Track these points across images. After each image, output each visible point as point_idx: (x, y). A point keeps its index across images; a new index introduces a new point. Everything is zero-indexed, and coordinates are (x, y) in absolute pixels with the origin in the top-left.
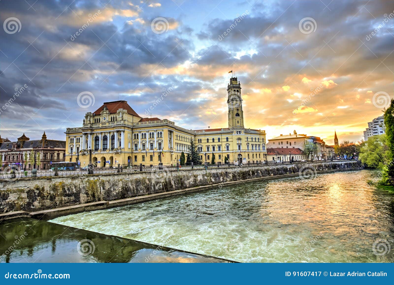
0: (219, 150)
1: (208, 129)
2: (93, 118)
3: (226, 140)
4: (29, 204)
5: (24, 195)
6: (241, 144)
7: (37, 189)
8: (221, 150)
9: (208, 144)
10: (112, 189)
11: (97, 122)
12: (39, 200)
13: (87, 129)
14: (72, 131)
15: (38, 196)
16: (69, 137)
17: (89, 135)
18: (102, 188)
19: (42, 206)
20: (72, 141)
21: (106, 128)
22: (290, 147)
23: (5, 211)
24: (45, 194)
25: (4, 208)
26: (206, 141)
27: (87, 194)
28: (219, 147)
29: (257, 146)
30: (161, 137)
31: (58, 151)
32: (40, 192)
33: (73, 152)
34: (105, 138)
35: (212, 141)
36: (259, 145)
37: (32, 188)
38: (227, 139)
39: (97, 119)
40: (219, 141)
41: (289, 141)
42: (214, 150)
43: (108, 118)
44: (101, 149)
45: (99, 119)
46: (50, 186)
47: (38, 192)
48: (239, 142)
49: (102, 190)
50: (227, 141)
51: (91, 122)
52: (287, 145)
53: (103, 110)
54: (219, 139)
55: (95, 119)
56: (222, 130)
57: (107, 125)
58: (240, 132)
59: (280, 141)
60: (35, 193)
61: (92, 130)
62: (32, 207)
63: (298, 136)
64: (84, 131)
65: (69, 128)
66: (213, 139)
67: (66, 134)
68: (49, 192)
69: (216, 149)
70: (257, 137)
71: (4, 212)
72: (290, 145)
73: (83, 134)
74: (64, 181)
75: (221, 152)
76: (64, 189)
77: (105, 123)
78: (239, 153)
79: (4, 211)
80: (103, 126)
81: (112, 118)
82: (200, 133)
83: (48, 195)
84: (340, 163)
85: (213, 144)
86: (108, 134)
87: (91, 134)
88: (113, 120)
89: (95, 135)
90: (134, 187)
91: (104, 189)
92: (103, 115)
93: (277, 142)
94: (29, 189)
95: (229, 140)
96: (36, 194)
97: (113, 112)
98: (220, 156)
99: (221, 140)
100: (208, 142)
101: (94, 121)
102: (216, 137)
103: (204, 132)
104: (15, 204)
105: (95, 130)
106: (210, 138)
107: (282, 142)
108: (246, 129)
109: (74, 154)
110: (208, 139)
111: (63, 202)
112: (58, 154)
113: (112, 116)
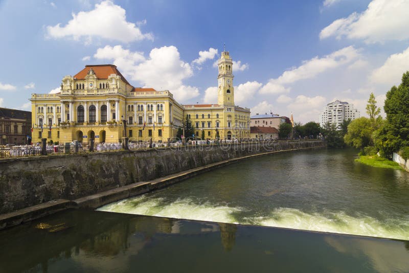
0: (209, 127)
1: (196, 104)
2: (74, 83)
3: (216, 117)
4: (68, 190)
5: (61, 178)
6: (231, 121)
7: (74, 170)
8: (211, 126)
9: (197, 120)
10: (147, 168)
11: (80, 88)
12: (77, 183)
13: (67, 96)
14: (40, 98)
15: (76, 179)
16: (36, 106)
17: (70, 104)
18: (138, 167)
19: (82, 191)
20: (40, 110)
21: (93, 96)
22: (265, 126)
23: (42, 200)
24: (83, 175)
25: (38, 197)
26: (195, 117)
27: (125, 174)
28: (209, 124)
29: (244, 123)
30: (162, 110)
31: (16, 122)
32: (77, 173)
33: (43, 124)
34: (92, 109)
35: (201, 117)
36: (245, 123)
37: (68, 168)
38: (218, 115)
39: (80, 85)
40: (209, 118)
41: (265, 120)
42: (203, 126)
43: (96, 85)
44: (87, 122)
45: (83, 85)
46: (87, 165)
47: (75, 173)
48: (229, 119)
49: (139, 169)
50: (218, 117)
51: (73, 88)
52: (263, 124)
53: (89, 74)
54: (209, 115)
55: (77, 85)
56: (212, 106)
57: (95, 92)
58: (230, 109)
59: (257, 120)
60: (72, 175)
61: (75, 98)
62: (72, 194)
63: (274, 116)
64: (63, 99)
65: (35, 94)
66: (203, 115)
67: (31, 102)
68: (87, 173)
69: (206, 125)
70: (244, 114)
71: (41, 202)
72: (267, 124)
73: (61, 102)
74: (101, 159)
75: (211, 128)
76: (102, 169)
77: (92, 90)
78: (229, 130)
79: (40, 200)
80: (89, 94)
81: (101, 84)
82: (189, 108)
83: (86, 176)
84: (311, 142)
85: (203, 120)
86: (97, 104)
87: (73, 103)
88: (102, 87)
89: (78, 105)
90: (166, 164)
91: (140, 168)
92: (90, 80)
93: (261, 121)
94: (64, 170)
95: (219, 117)
96: (74, 176)
97: (104, 78)
98: (209, 132)
99: (211, 116)
100: (197, 118)
101: (76, 86)
102: (206, 114)
103: (193, 108)
104: (51, 190)
105: (79, 99)
106: (200, 114)
107: (259, 121)
108: (235, 107)
109: (53, 126)
110: (197, 116)
111: (103, 186)
112: (16, 127)
113: (102, 82)
